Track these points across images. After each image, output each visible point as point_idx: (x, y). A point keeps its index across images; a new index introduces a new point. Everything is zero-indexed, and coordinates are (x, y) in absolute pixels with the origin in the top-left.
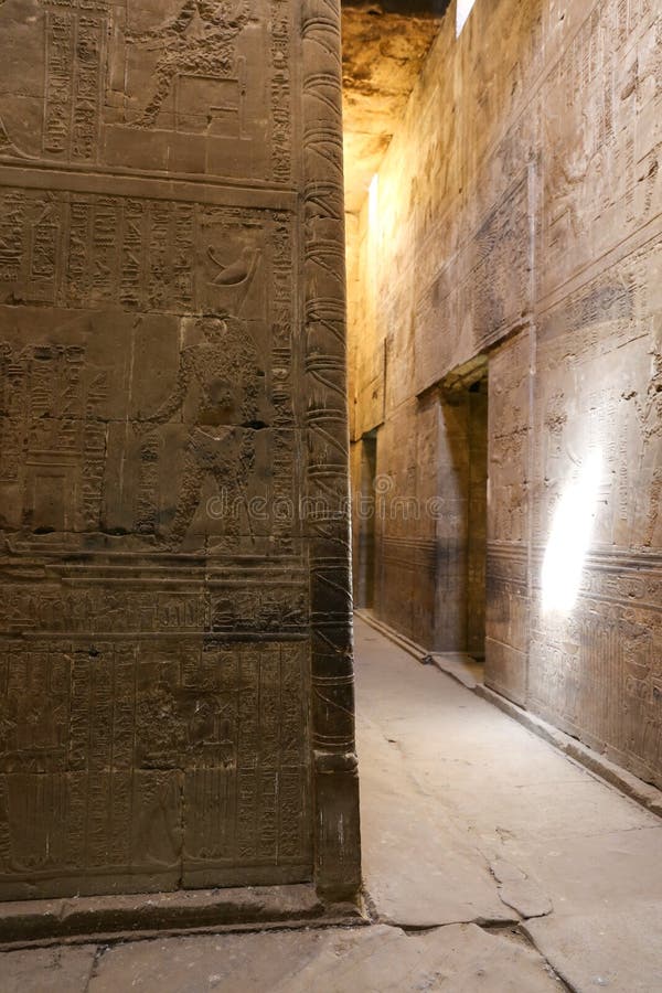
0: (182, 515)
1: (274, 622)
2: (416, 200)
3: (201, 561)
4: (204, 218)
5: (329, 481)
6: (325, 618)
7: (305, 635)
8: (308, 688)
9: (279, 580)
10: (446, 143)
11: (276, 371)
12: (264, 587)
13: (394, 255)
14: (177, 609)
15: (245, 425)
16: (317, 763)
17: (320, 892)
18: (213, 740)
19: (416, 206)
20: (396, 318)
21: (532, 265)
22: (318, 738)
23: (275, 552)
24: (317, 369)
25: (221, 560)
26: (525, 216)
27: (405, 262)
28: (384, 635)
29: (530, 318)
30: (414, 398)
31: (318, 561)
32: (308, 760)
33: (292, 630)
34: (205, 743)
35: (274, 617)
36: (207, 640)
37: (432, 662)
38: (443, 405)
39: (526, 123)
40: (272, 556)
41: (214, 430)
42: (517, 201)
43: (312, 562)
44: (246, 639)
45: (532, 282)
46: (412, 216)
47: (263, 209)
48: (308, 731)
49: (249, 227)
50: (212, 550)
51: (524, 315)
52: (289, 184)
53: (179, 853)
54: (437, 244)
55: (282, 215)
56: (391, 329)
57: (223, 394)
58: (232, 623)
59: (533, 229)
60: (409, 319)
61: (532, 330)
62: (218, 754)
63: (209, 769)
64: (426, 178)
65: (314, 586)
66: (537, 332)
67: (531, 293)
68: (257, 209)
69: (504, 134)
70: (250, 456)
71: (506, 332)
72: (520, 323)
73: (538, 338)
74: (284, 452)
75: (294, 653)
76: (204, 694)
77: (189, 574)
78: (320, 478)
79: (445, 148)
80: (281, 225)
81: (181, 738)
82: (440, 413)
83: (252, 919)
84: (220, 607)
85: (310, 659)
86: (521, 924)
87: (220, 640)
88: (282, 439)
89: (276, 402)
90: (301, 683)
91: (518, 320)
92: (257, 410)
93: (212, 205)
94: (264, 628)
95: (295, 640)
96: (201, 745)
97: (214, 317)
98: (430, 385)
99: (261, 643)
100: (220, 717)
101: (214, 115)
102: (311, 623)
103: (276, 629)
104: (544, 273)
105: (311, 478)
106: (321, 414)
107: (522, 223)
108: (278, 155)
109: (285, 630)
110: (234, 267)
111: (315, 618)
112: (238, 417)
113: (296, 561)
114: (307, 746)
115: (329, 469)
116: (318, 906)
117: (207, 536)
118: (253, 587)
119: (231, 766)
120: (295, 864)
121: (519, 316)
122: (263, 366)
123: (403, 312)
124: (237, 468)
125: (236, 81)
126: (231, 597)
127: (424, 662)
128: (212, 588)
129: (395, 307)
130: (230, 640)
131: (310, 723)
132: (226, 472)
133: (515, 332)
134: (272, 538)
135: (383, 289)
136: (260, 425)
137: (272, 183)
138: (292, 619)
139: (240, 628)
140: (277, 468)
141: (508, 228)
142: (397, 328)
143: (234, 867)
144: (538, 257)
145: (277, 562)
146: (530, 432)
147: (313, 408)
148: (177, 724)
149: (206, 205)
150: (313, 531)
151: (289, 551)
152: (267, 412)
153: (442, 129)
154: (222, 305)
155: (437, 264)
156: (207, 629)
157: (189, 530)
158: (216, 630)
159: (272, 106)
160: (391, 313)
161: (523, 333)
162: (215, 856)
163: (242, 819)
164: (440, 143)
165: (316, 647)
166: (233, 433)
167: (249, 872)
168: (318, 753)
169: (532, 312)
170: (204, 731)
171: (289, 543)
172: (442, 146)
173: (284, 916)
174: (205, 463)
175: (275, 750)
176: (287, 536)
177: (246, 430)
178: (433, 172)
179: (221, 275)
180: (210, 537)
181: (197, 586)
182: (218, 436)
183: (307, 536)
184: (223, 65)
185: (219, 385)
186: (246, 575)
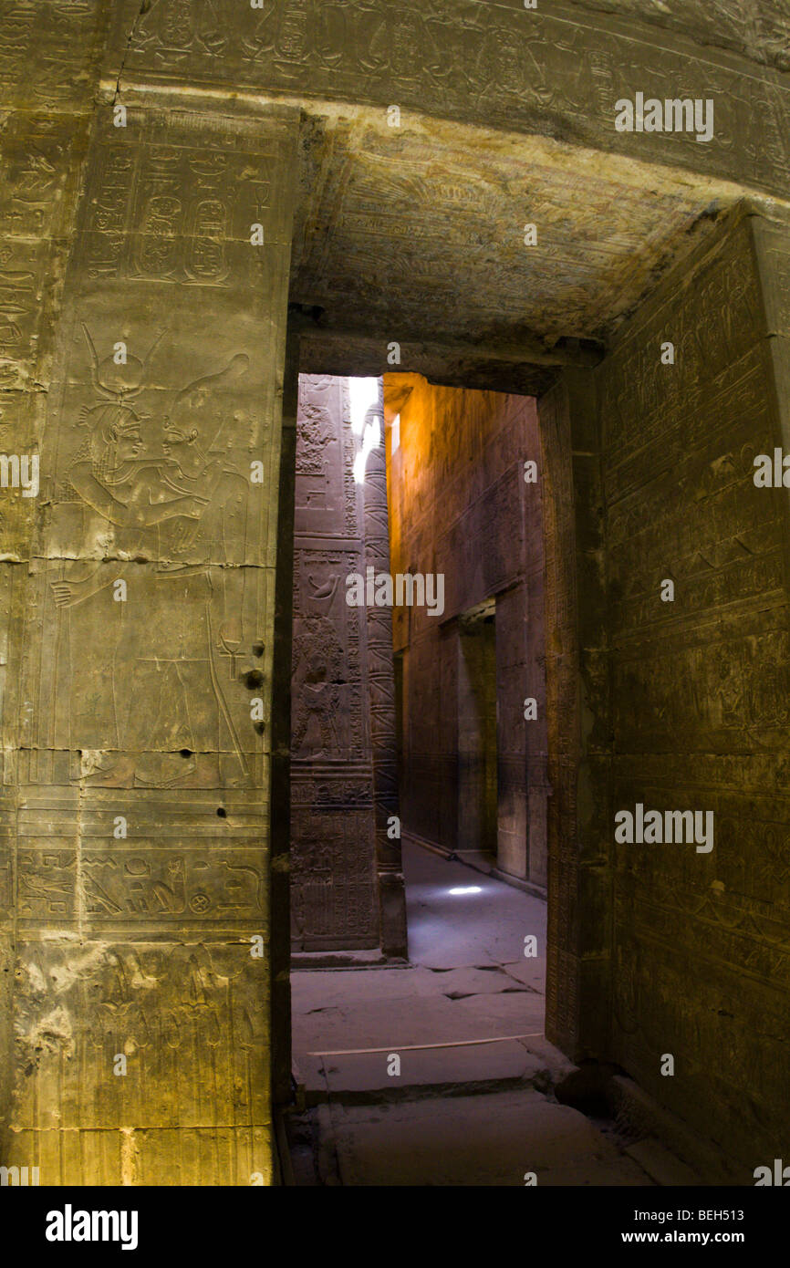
0: (298, 737)
1: (353, 799)
2: (435, 452)
3: (309, 764)
4: (307, 558)
5: (384, 715)
6: (383, 795)
7: (372, 806)
8: (374, 838)
9: (355, 775)
10: (459, 413)
11: (350, 650)
12: (346, 779)
13: (416, 493)
14: (296, 792)
15: (334, 682)
16: (381, 879)
17: (384, 951)
18: (319, 868)
19: (434, 458)
20: (419, 552)
21: (523, 537)
22: (380, 865)
23: (352, 758)
24: (375, 648)
25: (321, 763)
26: (517, 499)
27: (427, 502)
28: (413, 842)
29: (523, 578)
30: (436, 627)
31: (378, 763)
32: (375, 878)
33: (363, 803)
34: (315, 869)
35: (353, 796)
36: (314, 809)
37: (456, 858)
38: (461, 636)
39: (516, 428)
40: (350, 760)
41: (315, 686)
42: (512, 485)
43: (375, 764)
44: (338, 809)
45: (524, 550)
46: (433, 463)
47: (341, 552)
48: (374, 862)
49: (332, 562)
50: (315, 757)
51: (519, 574)
52: (356, 535)
53: (301, 932)
54: (453, 497)
55: (352, 555)
56: (415, 560)
57: (320, 664)
58: (328, 799)
59: (523, 509)
60: (430, 554)
61: (525, 586)
62: (322, 875)
63: (317, 884)
64: (442, 437)
65: (375, 777)
66: (528, 589)
67: (523, 558)
68: (336, 551)
69: (501, 429)
70: (336, 701)
71: (507, 585)
72: (516, 580)
73: (529, 594)
74: (356, 698)
75: (365, 817)
76: (314, 841)
77: (302, 771)
78: (379, 713)
79: (458, 418)
80: (351, 561)
81: (301, 866)
82: (459, 643)
83: (346, 965)
84: (321, 790)
85: (374, 821)
86: (502, 967)
87: (321, 809)
88: (355, 690)
89: (351, 668)
90: (368, 834)
91: (514, 578)
92: (339, 673)
93: (311, 550)
94: (347, 802)
95: (366, 809)
96: (312, 871)
97: (313, 617)
98: (450, 617)
99: (346, 811)
100: (323, 855)
101: (311, 495)
102: (375, 799)
103: (354, 802)
104: (532, 545)
105: (372, 714)
106: (378, 676)
107: (516, 503)
108: (349, 519)
109: (359, 803)
110: (325, 587)
111: (376, 796)
112: (329, 677)
113: (365, 763)
114: (374, 871)
115: (383, 708)
116: (383, 958)
117: (312, 749)
118: (340, 779)
119: (330, 883)
120: (369, 938)
121: (515, 575)
122: (342, 647)
123: (426, 547)
124: (329, 707)
125: (323, 476)
126: (327, 785)
127: (448, 859)
128: (316, 779)
129: (419, 540)
130: (328, 809)
131: (375, 857)
132: (322, 710)
133: (514, 586)
134: (350, 749)
135: (406, 521)
136: (340, 682)
137: (346, 535)
138: (363, 797)
139: (333, 803)
140: (352, 708)
141: (506, 504)
142: (420, 560)
143: (333, 940)
144: (527, 532)
145: (353, 764)
146: (525, 666)
147: (373, 671)
148: (298, 858)
149: (307, 550)
150: (374, 744)
151: (361, 757)
152: (345, 674)
153: (455, 402)
154: (318, 611)
155: (453, 514)
156: (314, 803)
157: (302, 745)
158: (319, 804)
159: (345, 489)
160: (413, 545)
161: (518, 589)
162: (323, 934)
163: (337, 913)
164: (454, 413)
165: (378, 813)
166: (326, 687)
167: (341, 943)
168: (380, 874)
169: (525, 573)
170: (313, 862)
171: (360, 752)
172: (455, 417)
173: (366, 963)
174: (310, 705)
175: (355, 873)
176: (359, 748)
177: (334, 685)
178: (449, 434)
179: (317, 592)
180: (315, 749)
181: (307, 778)
182: (318, 688)
183: (371, 748)
184: (316, 467)
185: (317, 658)
186: (336, 771)
